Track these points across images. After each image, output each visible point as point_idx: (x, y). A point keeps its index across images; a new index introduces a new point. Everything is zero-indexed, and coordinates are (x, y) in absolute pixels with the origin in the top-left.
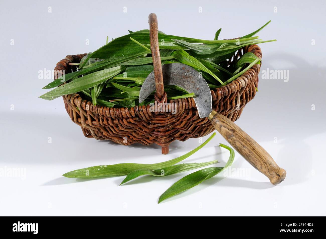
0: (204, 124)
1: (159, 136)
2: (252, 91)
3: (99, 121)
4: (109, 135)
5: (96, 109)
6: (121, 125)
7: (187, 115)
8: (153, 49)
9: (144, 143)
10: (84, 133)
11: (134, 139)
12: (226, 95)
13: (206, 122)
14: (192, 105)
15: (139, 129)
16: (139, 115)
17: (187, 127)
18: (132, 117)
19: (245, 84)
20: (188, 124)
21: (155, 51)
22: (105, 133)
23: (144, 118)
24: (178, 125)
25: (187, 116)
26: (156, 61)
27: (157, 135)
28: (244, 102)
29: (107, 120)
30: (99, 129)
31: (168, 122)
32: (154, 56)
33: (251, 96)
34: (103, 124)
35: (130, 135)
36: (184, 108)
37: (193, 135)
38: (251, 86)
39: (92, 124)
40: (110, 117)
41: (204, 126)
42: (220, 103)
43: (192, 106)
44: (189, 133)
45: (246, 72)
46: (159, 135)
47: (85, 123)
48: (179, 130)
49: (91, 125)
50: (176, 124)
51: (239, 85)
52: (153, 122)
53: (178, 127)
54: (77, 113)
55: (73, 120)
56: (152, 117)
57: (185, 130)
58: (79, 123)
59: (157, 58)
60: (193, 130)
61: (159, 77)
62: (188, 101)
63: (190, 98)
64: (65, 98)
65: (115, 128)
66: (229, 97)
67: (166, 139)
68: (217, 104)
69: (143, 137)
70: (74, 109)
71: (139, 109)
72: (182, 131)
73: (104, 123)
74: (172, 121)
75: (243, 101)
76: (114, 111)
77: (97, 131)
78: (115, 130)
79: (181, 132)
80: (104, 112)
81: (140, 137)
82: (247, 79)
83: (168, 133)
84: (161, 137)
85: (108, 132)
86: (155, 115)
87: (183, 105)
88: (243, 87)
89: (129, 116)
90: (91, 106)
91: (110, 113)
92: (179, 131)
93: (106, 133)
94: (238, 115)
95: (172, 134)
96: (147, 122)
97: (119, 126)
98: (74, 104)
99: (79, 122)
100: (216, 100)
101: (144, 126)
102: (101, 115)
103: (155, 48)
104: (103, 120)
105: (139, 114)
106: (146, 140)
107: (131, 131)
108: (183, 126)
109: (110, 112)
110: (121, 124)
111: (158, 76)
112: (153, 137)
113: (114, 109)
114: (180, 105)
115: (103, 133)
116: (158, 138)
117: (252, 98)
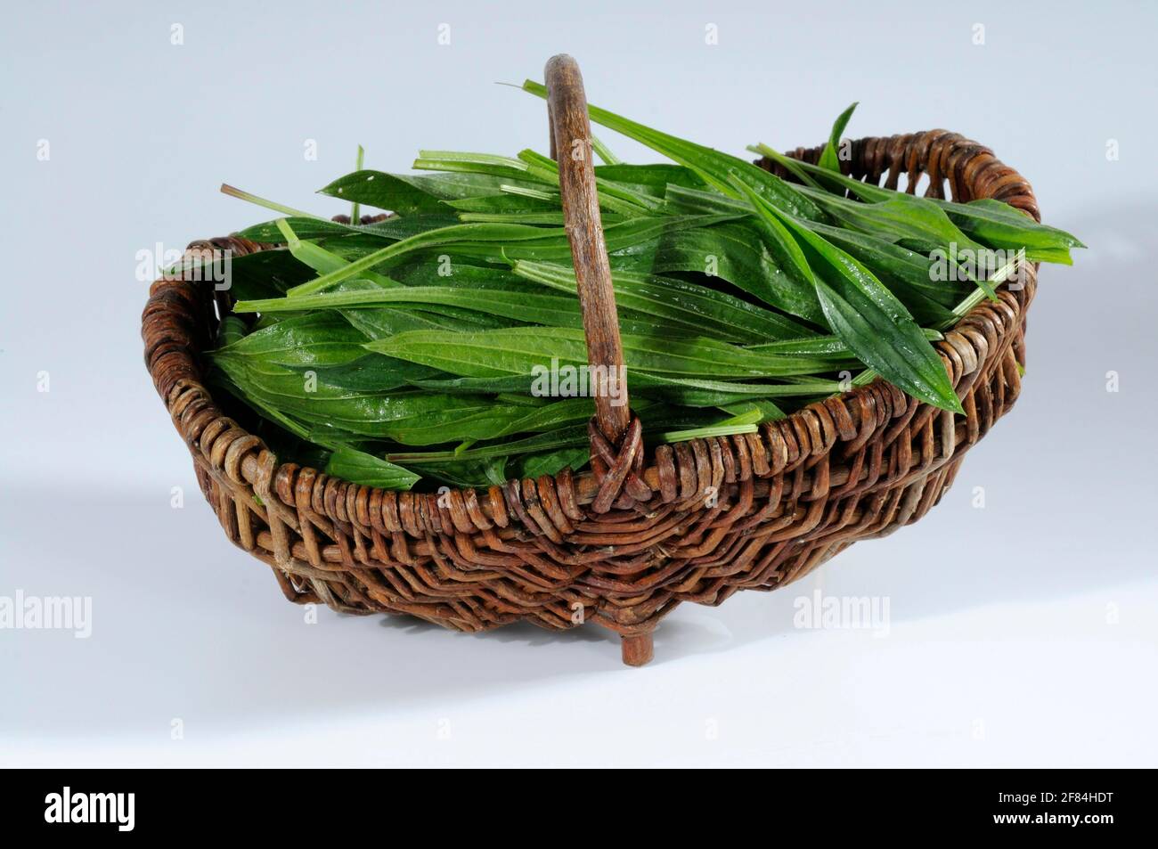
0: (803, 537)
1: (611, 594)
2: (1003, 381)
3: (352, 545)
4: (394, 598)
5: (338, 502)
6: (449, 561)
7: (729, 507)
8: (577, 234)
9: (544, 621)
10: (283, 588)
11: (502, 608)
12: (898, 414)
13: (814, 526)
14: (752, 465)
15: (524, 572)
16: (526, 521)
17: (729, 551)
18: (496, 530)
19: (975, 359)
20: (735, 538)
21: (587, 241)
22: (377, 593)
23: (548, 530)
24: (692, 546)
25: (730, 510)
26: (591, 286)
27: (600, 592)
28: (973, 431)
29: (388, 542)
30: (350, 579)
31: (650, 538)
32: (582, 262)
33: (1000, 405)
34: (370, 559)
35: (484, 596)
36: (720, 480)
37: (755, 579)
38: (1000, 361)
39: (323, 560)
40: (398, 533)
41: (802, 541)
42: (869, 448)
43: (753, 471)
44: (742, 575)
45: (978, 306)
46: (609, 590)
47: (292, 555)
48: (694, 565)
49: (315, 561)
50: (684, 543)
51: (951, 370)
52: (587, 540)
53: (694, 553)
54: (251, 513)
55: (236, 538)
56: (580, 522)
57: (722, 563)
58: (265, 554)
59: (596, 273)
60: (756, 562)
61: (606, 354)
62: (735, 450)
63: (744, 435)
64: (200, 453)
65: (421, 572)
66: (908, 420)
67: (642, 603)
68: (857, 454)
69: (543, 601)
70: (241, 499)
71: (525, 492)
72: (709, 568)
73: (375, 557)
74: (667, 535)
75: (966, 427)
76: (417, 508)
77: (342, 584)
78: (420, 580)
79: (703, 571)
80: (373, 512)
81: (530, 602)
82: (986, 338)
83: (649, 583)
84: (622, 599)
85: (390, 587)
86: (593, 512)
87: (715, 468)
88: (967, 376)
89: (482, 525)
90: (315, 491)
91: (402, 516)
92: (696, 566)
93: (382, 591)
94: (946, 483)
95: (664, 585)
96: (560, 543)
97: (438, 563)
98: (242, 479)
99: (264, 549)
100: (856, 439)
101: (544, 556)
102: (360, 524)
103: (585, 229)
104: (368, 544)
105: (529, 515)
106: (552, 609)
107: (488, 580)
108: (712, 548)
109: (398, 511)
110: (446, 555)
111: (602, 347)
112: (587, 597)
113: (418, 496)
114: (699, 468)
115: (369, 592)
116: (607, 601)
117: (1005, 410)
